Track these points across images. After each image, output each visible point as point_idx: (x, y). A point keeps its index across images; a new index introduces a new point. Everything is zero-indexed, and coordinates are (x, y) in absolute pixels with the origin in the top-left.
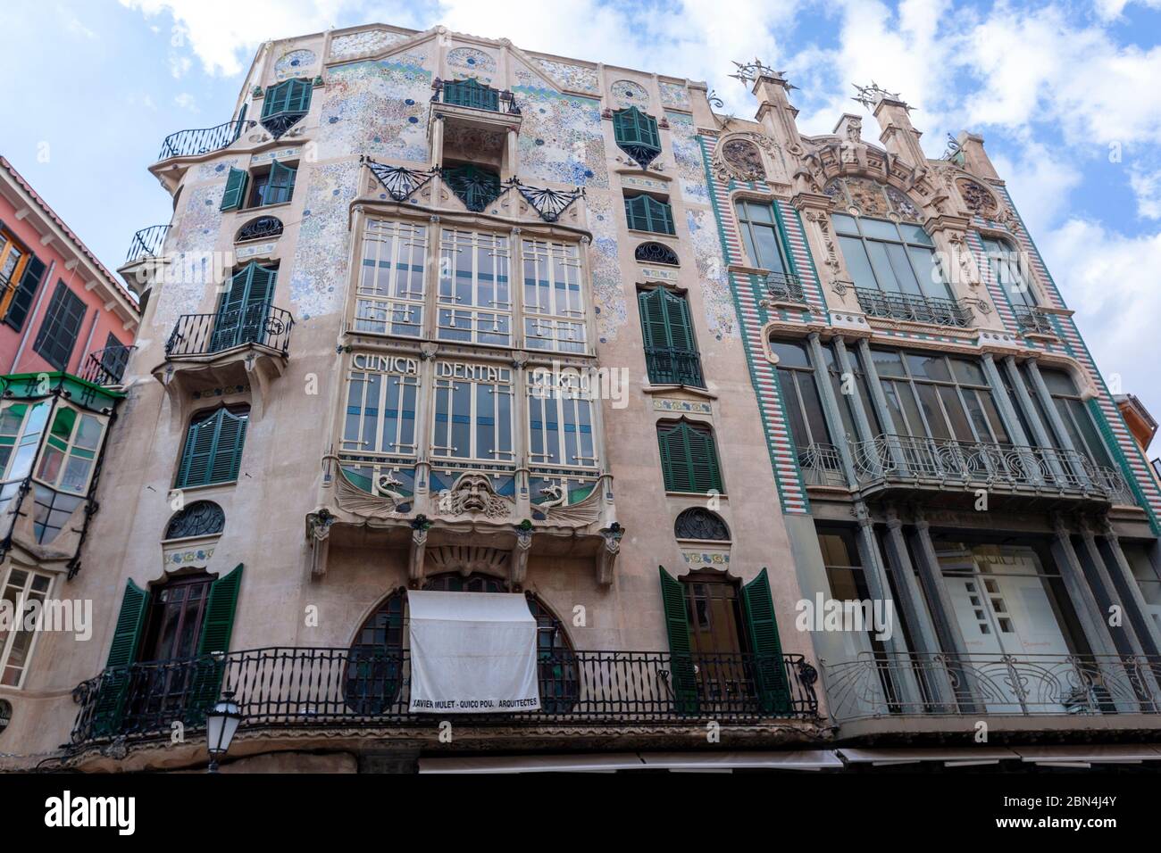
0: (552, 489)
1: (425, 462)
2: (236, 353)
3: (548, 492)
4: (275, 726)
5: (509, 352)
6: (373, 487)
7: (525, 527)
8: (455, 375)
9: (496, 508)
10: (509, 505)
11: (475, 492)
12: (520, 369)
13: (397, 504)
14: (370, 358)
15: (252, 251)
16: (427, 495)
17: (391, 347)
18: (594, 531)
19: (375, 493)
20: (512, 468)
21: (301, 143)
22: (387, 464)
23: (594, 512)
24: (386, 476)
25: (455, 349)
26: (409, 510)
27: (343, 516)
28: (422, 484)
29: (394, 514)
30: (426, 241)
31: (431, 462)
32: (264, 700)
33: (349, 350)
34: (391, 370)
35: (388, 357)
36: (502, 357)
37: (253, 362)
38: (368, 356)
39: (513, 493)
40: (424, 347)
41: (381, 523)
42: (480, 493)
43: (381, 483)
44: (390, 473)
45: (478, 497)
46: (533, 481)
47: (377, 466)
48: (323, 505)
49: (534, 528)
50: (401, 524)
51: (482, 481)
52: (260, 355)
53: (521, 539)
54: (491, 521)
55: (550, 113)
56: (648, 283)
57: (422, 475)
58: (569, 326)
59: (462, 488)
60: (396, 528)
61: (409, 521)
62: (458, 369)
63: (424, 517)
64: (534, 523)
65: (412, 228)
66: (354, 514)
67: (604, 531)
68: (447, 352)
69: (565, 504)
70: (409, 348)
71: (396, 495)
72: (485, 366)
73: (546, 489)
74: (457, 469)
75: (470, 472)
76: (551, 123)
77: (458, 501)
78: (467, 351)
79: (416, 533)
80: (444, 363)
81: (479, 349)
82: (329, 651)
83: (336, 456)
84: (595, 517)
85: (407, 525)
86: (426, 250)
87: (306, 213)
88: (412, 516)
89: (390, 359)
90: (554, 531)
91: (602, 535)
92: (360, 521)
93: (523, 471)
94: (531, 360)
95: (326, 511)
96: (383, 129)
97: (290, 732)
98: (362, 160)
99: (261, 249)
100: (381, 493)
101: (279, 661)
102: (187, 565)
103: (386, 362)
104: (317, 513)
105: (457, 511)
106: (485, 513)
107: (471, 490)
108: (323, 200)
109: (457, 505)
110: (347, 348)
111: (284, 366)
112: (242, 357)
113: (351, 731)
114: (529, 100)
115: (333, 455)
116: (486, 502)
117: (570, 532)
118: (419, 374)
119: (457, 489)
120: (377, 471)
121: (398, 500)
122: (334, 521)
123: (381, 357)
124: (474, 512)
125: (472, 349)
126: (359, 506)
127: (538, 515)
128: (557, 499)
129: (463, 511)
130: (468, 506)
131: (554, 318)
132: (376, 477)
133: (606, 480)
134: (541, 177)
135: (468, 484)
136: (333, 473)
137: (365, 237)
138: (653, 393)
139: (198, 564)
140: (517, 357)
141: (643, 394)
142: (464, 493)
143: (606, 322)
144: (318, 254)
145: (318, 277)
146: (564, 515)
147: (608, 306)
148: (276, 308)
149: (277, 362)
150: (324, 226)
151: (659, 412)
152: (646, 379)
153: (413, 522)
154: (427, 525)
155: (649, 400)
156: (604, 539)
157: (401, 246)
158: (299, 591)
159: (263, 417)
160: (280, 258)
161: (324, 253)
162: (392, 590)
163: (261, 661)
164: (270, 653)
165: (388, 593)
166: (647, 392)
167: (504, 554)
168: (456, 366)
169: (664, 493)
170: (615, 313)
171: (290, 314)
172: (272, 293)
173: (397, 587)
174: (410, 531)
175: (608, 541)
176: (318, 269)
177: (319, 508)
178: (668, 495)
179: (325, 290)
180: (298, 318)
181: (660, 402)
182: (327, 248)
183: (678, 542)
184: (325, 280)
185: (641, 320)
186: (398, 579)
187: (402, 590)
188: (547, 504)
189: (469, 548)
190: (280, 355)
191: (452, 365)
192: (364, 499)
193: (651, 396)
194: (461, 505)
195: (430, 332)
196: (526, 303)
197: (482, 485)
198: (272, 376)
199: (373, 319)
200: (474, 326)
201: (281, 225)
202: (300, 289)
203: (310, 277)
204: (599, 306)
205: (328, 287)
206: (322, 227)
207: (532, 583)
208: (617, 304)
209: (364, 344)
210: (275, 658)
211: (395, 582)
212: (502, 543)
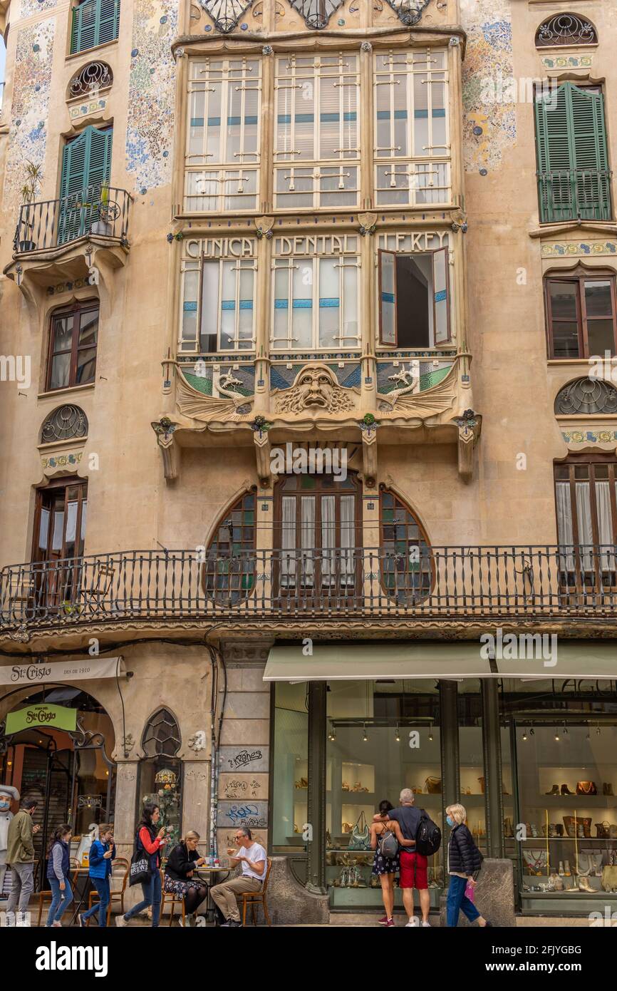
0: (401, 375)
1: (264, 358)
2: (76, 248)
3: (397, 379)
4: (140, 619)
5: (354, 216)
6: (214, 390)
7: (369, 421)
8: (295, 252)
9: (340, 402)
10: (351, 395)
11: (315, 387)
12: (367, 236)
13: (238, 405)
14: (203, 242)
15: (84, 109)
16: (266, 395)
17: (224, 227)
18: (446, 420)
19: (216, 395)
20: (358, 355)
22: (227, 362)
23: (447, 398)
24: (226, 376)
25: (293, 220)
26: (249, 411)
27: (186, 422)
28: (261, 383)
29: (235, 416)
30: (260, 81)
31: (270, 356)
32: (128, 597)
33: (181, 237)
34: (226, 254)
35: (221, 239)
36: (347, 223)
37: (93, 256)
38: (201, 240)
39: (358, 383)
40: (259, 222)
41: (220, 426)
42: (322, 387)
43: (221, 384)
44: (229, 373)
45: (319, 392)
46: (379, 367)
47: (217, 366)
48: (165, 413)
49: (379, 422)
50: (241, 426)
51: (323, 373)
52: (98, 249)
53: (365, 433)
54: (333, 417)
57: (262, 374)
58: (430, 168)
59: (302, 383)
60: (237, 431)
61: (249, 423)
62: (297, 244)
63: (263, 419)
64: (378, 415)
65: (244, 66)
66: (195, 420)
67: (456, 419)
68: (285, 225)
69: (417, 391)
70: (244, 227)
71: (237, 396)
72: (328, 236)
73: (396, 376)
74: (299, 361)
75: (310, 365)
77: (299, 397)
78: (308, 221)
79: (256, 434)
80: (282, 238)
81: (321, 217)
82: (181, 553)
83: (174, 360)
84: (448, 404)
85: (247, 427)
86: (260, 92)
87: (135, 53)
88: (251, 417)
89: (224, 241)
90: (401, 423)
91: (455, 424)
92: (203, 426)
93: (368, 358)
94: (381, 222)
95: (166, 419)
97: (153, 624)
99: (94, 105)
100: (222, 395)
101: (138, 563)
102: (62, 468)
103: (220, 245)
104: (159, 422)
105: (298, 409)
106: (326, 408)
107: (311, 384)
108: (151, 33)
109: (297, 402)
110: (178, 236)
111: (127, 254)
112: (82, 251)
113: (205, 624)
115: (171, 360)
116: (328, 396)
117: (419, 423)
118: (256, 255)
119: (297, 385)
120: (216, 371)
121: (238, 401)
122: (176, 428)
123: (214, 240)
124: (315, 409)
125: (312, 217)
126: (201, 410)
127: (382, 404)
128: (407, 386)
129: (304, 409)
130: (309, 403)
131: (412, 160)
132: (216, 377)
133: (462, 360)
135: (308, 378)
136: (172, 379)
137: (191, 89)
138: (541, 237)
139: (71, 468)
140: (364, 222)
141: (529, 240)
142: (304, 389)
143: (488, 145)
144: (151, 107)
145: (152, 139)
146: (413, 404)
147: (493, 121)
148: (109, 188)
149: (117, 252)
150: (154, 69)
151: (548, 261)
152: (535, 218)
153: (252, 424)
154: (267, 425)
155: (536, 246)
156: (455, 428)
157: (231, 94)
158: (157, 494)
159: (111, 314)
160: (113, 118)
161: (156, 107)
162: (245, 489)
163: (123, 563)
164: (130, 556)
165: (240, 493)
166: (533, 237)
167: (355, 446)
168: (295, 241)
169: (545, 362)
170: (503, 132)
171: (125, 192)
172: (109, 162)
173: (249, 486)
174: (251, 433)
175: (461, 430)
176: (151, 129)
177: (161, 417)
178: (550, 365)
179: (160, 155)
180: (136, 193)
181: (550, 248)
182: (159, 99)
183: (558, 420)
184: (159, 142)
185: (536, 136)
186: (249, 477)
187: (254, 488)
188: (395, 393)
189: (317, 442)
190: (119, 244)
191: (292, 240)
192: (205, 402)
193: (539, 240)
194: (302, 402)
195: (267, 203)
196: (378, 146)
197: (324, 378)
198: (116, 266)
199: (204, 195)
200: (317, 185)
201: (110, 72)
202: (136, 156)
203: (143, 140)
204: (480, 124)
205: (162, 151)
206: (152, 71)
207: (386, 475)
208: (504, 117)
209: (195, 228)
210: (134, 561)
211: (246, 481)
212: (349, 437)
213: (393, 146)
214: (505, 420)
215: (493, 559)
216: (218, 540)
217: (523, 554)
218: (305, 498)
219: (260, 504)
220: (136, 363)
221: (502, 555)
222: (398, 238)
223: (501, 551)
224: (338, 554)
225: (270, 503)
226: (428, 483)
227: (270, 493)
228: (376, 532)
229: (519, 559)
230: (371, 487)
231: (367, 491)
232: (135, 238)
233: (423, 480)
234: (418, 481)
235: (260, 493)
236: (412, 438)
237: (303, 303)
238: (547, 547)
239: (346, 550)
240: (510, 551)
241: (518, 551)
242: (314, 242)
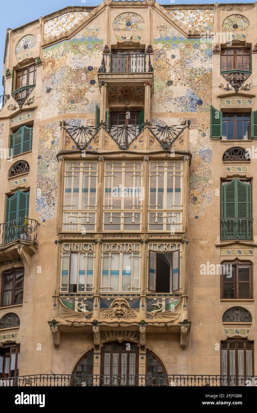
0: (157, 304)
1: (97, 295)
2: (13, 245)
3: (155, 306)
5: (139, 235)
6: (75, 308)
7: (143, 323)
8: (112, 250)
9: (130, 315)
10: (135, 312)
11: (120, 308)
12: (144, 244)
13: (86, 315)
14: (71, 244)
15: (16, 182)
16: (98, 311)
17: (80, 239)
18: (176, 323)
19: (76, 310)
20: (138, 295)
21: (33, 109)
22: (81, 297)
23: (177, 314)
24: (81, 302)
25: (111, 236)
26: (91, 317)
27: (63, 321)
28: (96, 306)
29: (84, 320)
30: (97, 172)
31: (100, 295)
33: (61, 242)
34: (81, 250)
35: (79, 243)
36: (135, 238)
37: (21, 249)
38: (70, 243)
39: (138, 307)
40: (96, 236)
41: (78, 324)
42: (122, 308)
43: (79, 306)
44: (82, 301)
45: (121, 310)
46: (148, 300)
47: (77, 298)
48: (54, 318)
49: (147, 323)
50: (87, 324)
51: (123, 303)
53: (140, 328)
54: (127, 321)
55: (178, 57)
56: (228, 177)
57: (96, 302)
58: (173, 215)
59: (114, 306)
60: (85, 326)
61: (91, 323)
62: (113, 246)
63: (96, 321)
64: (147, 320)
65: (90, 165)
66: (67, 321)
67: (180, 323)
68: (108, 238)
69: (164, 311)
70: (89, 238)
71: (85, 311)
72: (127, 243)
73: (155, 304)
74: (113, 297)
75: (118, 299)
76: (179, 65)
77: (112, 312)
79: (94, 327)
80: (106, 244)
81: (123, 235)
82: (61, 376)
83: (58, 295)
84: (177, 317)
85: (90, 324)
86: (97, 178)
87: (39, 157)
88: (91, 320)
89: (80, 244)
90: (157, 324)
91: (179, 325)
92: (70, 323)
93: (143, 297)
94: (150, 238)
95: (55, 320)
96: (76, 93)
98: (61, 125)
99: (21, 180)
100: (79, 311)
101: (42, 379)
102: (8, 340)
103: (79, 246)
104: (51, 321)
105: (112, 317)
106: (124, 317)
107: (118, 307)
108: (47, 148)
109: (112, 314)
110: (59, 241)
111: (36, 248)
112: (16, 247)
114: (165, 49)
115: (56, 295)
116: (125, 312)
117: (164, 324)
118: (94, 251)
119: (112, 307)
120: (76, 300)
121: (86, 313)
122: (59, 324)
123: (76, 244)
124: (119, 317)
125: (120, 235)
126: (69, 316)
127: (148, 316)
128: (160, 309)
129: (115, 317)
130: (117, 315)
131: (165, 211)
132: (77, 303)
133: (184, 299)
134: (169, 111)
135: (117, 304)
136: (57, 303)
137: (65, 175)
138: (221, 247)
140: (143, 237)
141: (215, 248)
142: (115, 309)
143: (199, 205)
144: (47, 183)
145: (47, 197)
146: (162, 316)
147: (202, 195)
148: (28, 219)
149: (32, 248)
150: (48, 165)
151: (223, 257)
152: (218, 238)
153: (92, 323)
154: (98, 324)
155: (218, 251)
156: (180, 327)
157: (84, 178)
158: (50, 351)
159: (30, 274)
160: (30, 187)
161: (49, 183)
162: (88, 350)
163: (36, 379)
164: (39, 376)
165: (86, 351)
166: (217, 246)
167: (136, 333)
168: (112, 245)
169: (219, 300)
170: (206, 199)
171: (35, 221)
172: (28, 207)
173: (90, 348)
174: (91, 327)
175: (182, 328)
176: (47, 192)
177: (52, 319)
178: (221, 301)
179: (51, 205)
180: (40, 221)
181: (224, 251)
182: (51, 179)
183: (224, 324)
184: (51, 199)
185: (221, 202)
186: (90, 345)
187: (93, 349)
188: (154, 312)
189: (120, 331)
190: (33, 244)
191: (111, 245)
192: (71, 313)
193: (219, 248)
194: (114, 314)
195: (100, 228)
196: (150, 204)
197: (123, 304)
198: (32, 254)
199: (72, 223)
200: (122, 221)
201: (28, 165)
202: (40, 204)
203: (44, 197)
204: (196, 196)
205: (52, 203)
206: (48, 166)
207: (149, 345)
208: (207, 193)
209: (67, 238)
210: (40, 378)
211: (89, 347)
212: (134, 329)
213: (157, 204)
214: (201, 324)
215: (193, 381)
216: (77, 370)
217: (206, 379)
218: (114, 354)
219: (95, 356)
220: (41, 296)
221: (197, 379)
222: (158, 245)
223: (197, 377)
224: (128, 377)
225: (99, 356)
226: (167, 349)
227: (99, 351)
228: (144, 369)
229: (204, 381)
230: (143, 350)
231: (141, 352)
232: (40, 241)
233: (165, 348)
234: (163, 348)
235: (95, 352)
236: (161, 330)
237: (115, 272)
238: (216, 376)
239: (131, 375)
240: (200, 377)
241: (204, 377)
242: (121, 246)
